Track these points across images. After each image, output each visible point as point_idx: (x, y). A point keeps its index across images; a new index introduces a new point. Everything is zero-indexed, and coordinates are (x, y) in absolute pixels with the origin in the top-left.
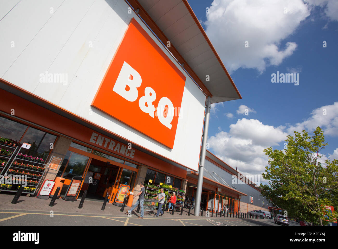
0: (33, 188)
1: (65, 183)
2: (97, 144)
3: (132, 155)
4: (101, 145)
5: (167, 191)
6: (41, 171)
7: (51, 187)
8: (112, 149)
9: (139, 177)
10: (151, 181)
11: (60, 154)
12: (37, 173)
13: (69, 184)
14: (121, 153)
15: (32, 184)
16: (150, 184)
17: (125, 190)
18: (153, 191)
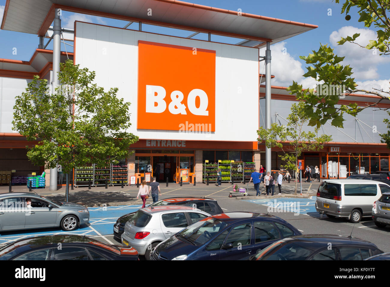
0: (126, 182)
1: (141, 176)
2: (152, 145)
3: (184, 145)
4: (155, 146)
5: (230, 166)
6: (126, 172)
7: (135, 179)
8: (165, 146)
9: (196, 160)
10: (207, 161)
11: (132, 160)
12: (125, 174)
13: (144, 176)
14: (173, 146)
15: (125, 180)
16: (207, 163)
17: (186, 172)
18: (213, 169)
